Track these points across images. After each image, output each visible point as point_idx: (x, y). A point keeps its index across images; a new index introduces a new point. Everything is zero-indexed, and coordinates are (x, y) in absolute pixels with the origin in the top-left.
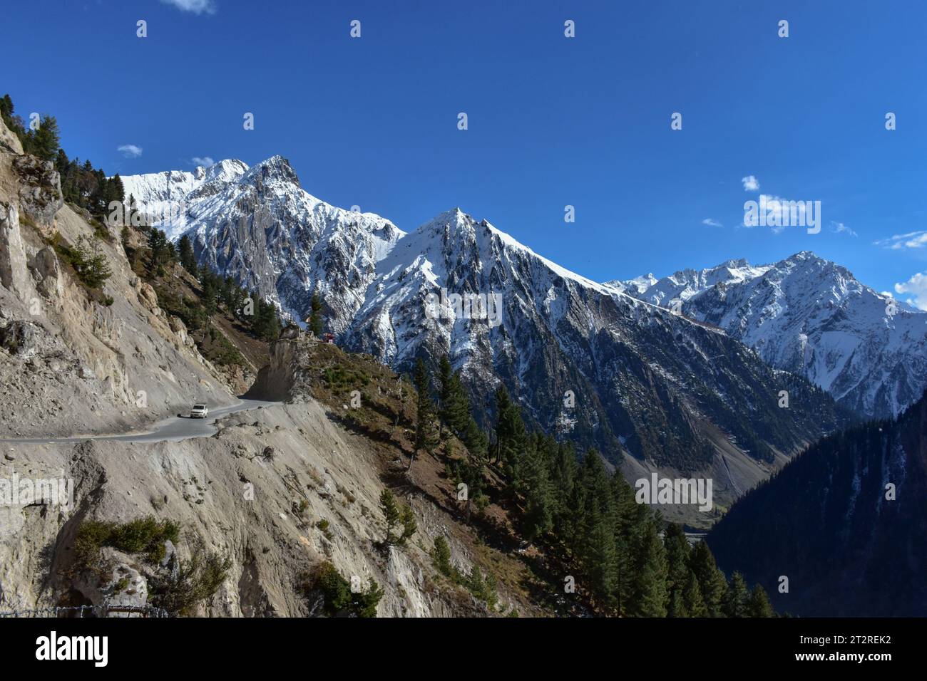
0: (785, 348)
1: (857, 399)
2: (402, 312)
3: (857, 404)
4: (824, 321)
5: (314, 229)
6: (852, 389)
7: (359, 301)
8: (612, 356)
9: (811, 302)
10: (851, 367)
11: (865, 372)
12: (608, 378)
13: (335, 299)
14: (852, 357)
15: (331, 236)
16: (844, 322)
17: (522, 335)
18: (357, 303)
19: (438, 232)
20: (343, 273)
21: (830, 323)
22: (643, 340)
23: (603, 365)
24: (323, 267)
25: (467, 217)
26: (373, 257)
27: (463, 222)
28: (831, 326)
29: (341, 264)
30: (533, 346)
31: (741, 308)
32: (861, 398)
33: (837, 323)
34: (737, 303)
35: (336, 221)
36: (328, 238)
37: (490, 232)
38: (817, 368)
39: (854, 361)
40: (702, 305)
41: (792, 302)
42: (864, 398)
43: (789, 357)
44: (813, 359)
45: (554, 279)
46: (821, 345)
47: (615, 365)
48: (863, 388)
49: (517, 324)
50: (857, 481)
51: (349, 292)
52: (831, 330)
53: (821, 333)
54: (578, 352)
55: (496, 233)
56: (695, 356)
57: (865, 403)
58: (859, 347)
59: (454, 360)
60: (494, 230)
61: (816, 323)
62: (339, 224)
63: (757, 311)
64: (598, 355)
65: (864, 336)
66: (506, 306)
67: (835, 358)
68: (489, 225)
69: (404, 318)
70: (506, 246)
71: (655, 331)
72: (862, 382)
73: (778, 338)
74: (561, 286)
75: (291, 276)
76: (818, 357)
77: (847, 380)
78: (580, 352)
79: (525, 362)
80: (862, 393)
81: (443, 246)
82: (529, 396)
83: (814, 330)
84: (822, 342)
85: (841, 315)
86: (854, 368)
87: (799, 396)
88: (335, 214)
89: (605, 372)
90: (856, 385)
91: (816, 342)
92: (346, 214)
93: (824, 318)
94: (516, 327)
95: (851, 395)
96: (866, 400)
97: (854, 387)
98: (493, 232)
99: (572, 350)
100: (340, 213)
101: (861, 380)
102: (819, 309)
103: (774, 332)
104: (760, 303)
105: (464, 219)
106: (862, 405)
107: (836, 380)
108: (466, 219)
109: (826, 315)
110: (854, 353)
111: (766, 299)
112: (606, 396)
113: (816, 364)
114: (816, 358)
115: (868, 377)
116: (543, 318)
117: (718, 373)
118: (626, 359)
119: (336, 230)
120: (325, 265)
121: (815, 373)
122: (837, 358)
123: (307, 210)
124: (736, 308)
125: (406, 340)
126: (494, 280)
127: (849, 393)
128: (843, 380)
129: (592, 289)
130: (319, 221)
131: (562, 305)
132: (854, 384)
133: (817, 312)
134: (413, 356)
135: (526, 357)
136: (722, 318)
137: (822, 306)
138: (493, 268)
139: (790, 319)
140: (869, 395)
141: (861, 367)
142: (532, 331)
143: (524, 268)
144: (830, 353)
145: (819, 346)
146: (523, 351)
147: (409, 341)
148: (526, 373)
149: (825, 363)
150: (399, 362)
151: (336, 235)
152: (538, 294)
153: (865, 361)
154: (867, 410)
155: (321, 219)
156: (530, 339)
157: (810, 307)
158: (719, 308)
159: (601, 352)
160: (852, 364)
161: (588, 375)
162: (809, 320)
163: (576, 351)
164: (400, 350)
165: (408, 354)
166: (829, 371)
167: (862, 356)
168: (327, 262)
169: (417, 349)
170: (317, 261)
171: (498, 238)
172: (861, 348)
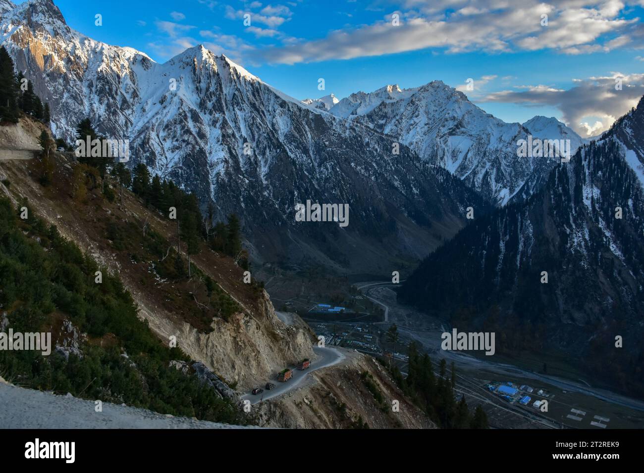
0: (426, 148)
1: (471, 180)
2: (167, 130)
3: (471, 183)
4: (450, 129)
5: (82, 59)
6: (468, 174)
7: (129, 121)
8: (326, 159)
9: (441, 116)
10: (467, 160)
11: (475, 162)
12: (324, 176)
13: (110, 120)
14: (468, 153)
15: (99, 66)
16: (463, 129)
17: (261, 146)
18: (128, 122)
19: (187, 65)
20: (113, 98)
21: (454, 130)
22: (345, 147)
23: (320, 166)
24: (96, 92)
25: (210, 52)
26: (136, 84)
27: (207, 57)
28: (454, 132)
29: (110, 89)
30: (270, 154)
31: (397, 120)
32: (473, 179)
33: (458, 130)
34: (394, 117)
35: (101, 53)
36: (97, 69)
37: (228, 65)
38: (446, 160)
39: (469, 155)
40: (371, 118)
41: (430, 116)
42: (475, 180)
43: (429, 153)
44: (444, 155)
45: (280, 102)
46: (448, 145)
47: (328, 166)
48: (475, 173)
49: (256, 137)
50: (502, 245)
51: (120, 113)
52: (454, 135)
53: (448, 137)
54: (301, 157)
55: (233, 66)
56: (378, 157)
57: (476, 183)
58: (472, 146)
59: (212, 166)
60: (232, 64)
61: (444, 130)
62: (104, 56)
63: (408, 122)
64: (315, 159)
65: (474, 139)
66: (247, 123)
67: (457, 154)
68: (227, 59)
69: (169, 134)
70: (242, 75)
71: (351, 140)
72: (474, 169)
73: (421, 140)
74: (285, 108)
75: (69, 101)
76: (446, 153)
77: (465, 168)
78: (302, 157)
79: (265, 166)
80: (474, 177)
81: (193, 76)
82: (270, 191)
83: (444, 135)
84: (449, 143)
85: (460, 124)
86: (469, 160)
87: (444, 182)
88: (100, 48)
89: (322, 172)
90: (470, 171)
91: (445, 143)
92: (109, 47)
93: (450, 127)
94: (256, 140)
95: (468, 178)
96: (477, 181)
97: (469, 173)
98: (231, 66)
99: (297, 156)
100: (104, 47)
101: (473, 168)
102: (447, 121)
103: (419, 137)
104: (409, 116)
105: (207, 54)
106: (474, 184)
107: (458, 168)
108: (209, 54)
109: (451, 124)
110: (469, 150)
111: (414, 114)
112: (323, 188)
113: (445, 157)
114: (445, 154)
115: (477, 166)
116: (274, 132)
117: (393, 169)
118: (336, 161)
119: (103, 61)
120: (97, 91)
121: (445, 164)
122: (458, 153)
123: (74, 44)
124: (394, 120)
125: (173, 152)
126: (236, 103)
127: (466, 177)
128: (463, 168)
129: (308, 110)
130: (86, 53)
131: (287, 122)
132: (469, 171)
133: (446, 123)
134: (181, 165)
135: (266, 162)
136: (385, 127)
137: (449, 119)
138: (234, 94)
139: (429, 127)
140: (479, 178)
141: (473, 159)
142: (268, 143)
143: (256, 93)
144: (454, 151)
145: (447, 146)
146: (263, 158)
147: (175, 153)
148: (266, 174)
149: (451, 156)
150: (170, 170)
151: (104, 65)
152: (268, 113)
153: (475, 155)
154: (477, 187)
155: (88, 51)
156: (267, 149)
157: (441, 119)
158: (383, 120)
159: (317, 157)
160: (468, 157)
161: (310, 174)
162: (441, 128)
163: (300, 156)
164: (169, 160)
165: (176, 164)
166: (454, 162)
167: (474, 152)
168: (98, 88)
169: (183, 159)
170: (89, 88)
171: (235, 70)
172: (473, 147)
